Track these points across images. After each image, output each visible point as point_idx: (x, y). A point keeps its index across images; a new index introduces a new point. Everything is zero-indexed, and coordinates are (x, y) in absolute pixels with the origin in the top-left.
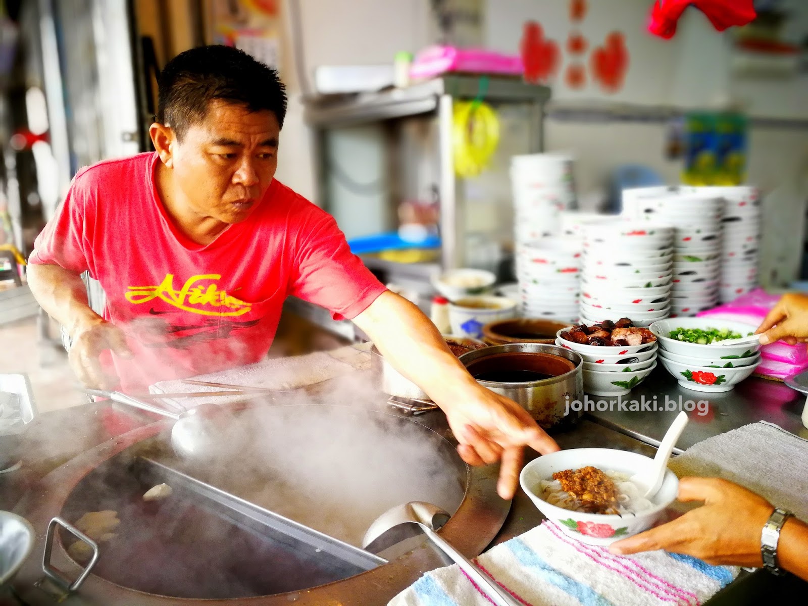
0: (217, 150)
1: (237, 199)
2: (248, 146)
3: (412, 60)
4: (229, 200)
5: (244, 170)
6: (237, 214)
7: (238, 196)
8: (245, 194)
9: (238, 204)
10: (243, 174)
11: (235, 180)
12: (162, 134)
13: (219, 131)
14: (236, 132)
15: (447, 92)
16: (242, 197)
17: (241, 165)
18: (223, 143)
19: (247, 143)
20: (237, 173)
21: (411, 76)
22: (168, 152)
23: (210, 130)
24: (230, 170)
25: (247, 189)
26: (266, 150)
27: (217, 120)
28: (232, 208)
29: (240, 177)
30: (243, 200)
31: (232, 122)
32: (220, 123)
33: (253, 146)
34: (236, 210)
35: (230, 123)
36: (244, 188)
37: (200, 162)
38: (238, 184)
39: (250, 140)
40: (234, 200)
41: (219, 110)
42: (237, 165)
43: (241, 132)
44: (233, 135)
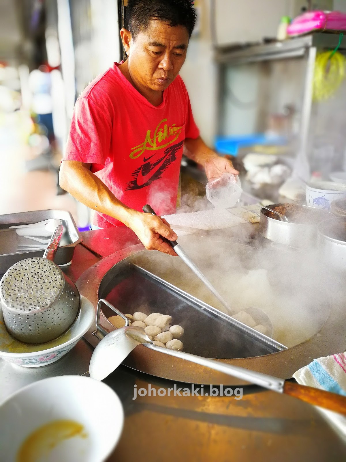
0: (152, 49)
1: (160, 77)
2: (168, 47)
3: (290, 22)
4: (156, 78)
5: (165, 61)
6: (160, 85)
7: (161, 75)
8: (165, 75)
9: (161, 80)
10: (164, 63)
11: (160, 66)
12: (126, 35)
13: (154, 37)
14: (163, 38)
15: (314, 45)
16: (163, 76)
17: (164, 58)
18: (155, 44)
19: (168, 46)
20: (161, 62)
21: (289, 32)
22: (128, 46)
23: (149, 36)
24: (158, 60)
25: (166, 72)
26: (178, 51)
27: (153, 30)
28: (158, 82)
29: (162, 65)
30: (163, 78)
31: (161, 32)
32: (155, 32)
33: (171, 48)
34: (160, 83)
35: (160, 32)
36: (164, 71)
37: (143, 54)
38: (161, 69)
39: (170, 44)
40: (159, 77)
41: (155, 24)
42: (161, 58)
43: (165, 39)
44: (161, 40)
